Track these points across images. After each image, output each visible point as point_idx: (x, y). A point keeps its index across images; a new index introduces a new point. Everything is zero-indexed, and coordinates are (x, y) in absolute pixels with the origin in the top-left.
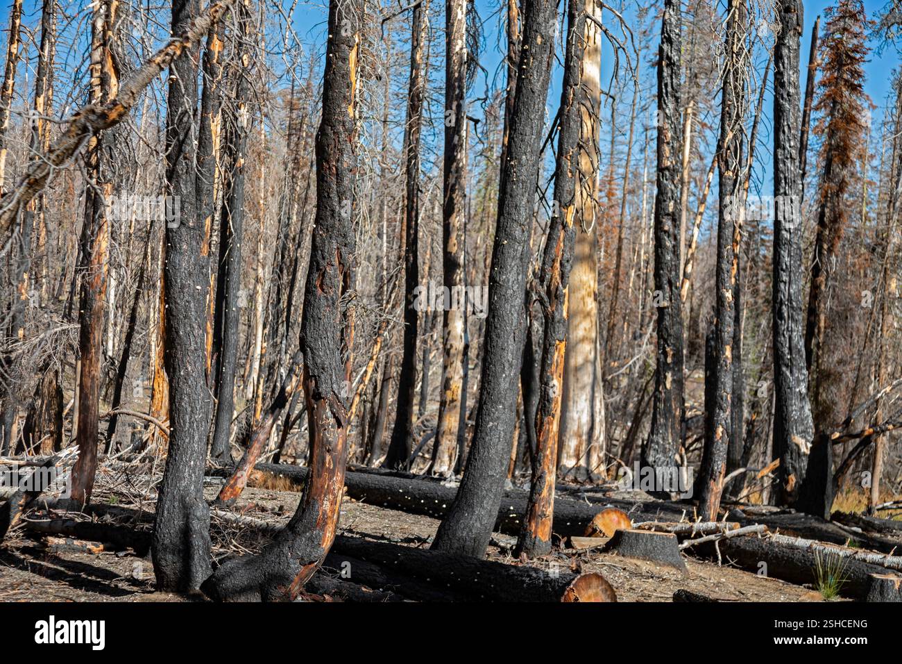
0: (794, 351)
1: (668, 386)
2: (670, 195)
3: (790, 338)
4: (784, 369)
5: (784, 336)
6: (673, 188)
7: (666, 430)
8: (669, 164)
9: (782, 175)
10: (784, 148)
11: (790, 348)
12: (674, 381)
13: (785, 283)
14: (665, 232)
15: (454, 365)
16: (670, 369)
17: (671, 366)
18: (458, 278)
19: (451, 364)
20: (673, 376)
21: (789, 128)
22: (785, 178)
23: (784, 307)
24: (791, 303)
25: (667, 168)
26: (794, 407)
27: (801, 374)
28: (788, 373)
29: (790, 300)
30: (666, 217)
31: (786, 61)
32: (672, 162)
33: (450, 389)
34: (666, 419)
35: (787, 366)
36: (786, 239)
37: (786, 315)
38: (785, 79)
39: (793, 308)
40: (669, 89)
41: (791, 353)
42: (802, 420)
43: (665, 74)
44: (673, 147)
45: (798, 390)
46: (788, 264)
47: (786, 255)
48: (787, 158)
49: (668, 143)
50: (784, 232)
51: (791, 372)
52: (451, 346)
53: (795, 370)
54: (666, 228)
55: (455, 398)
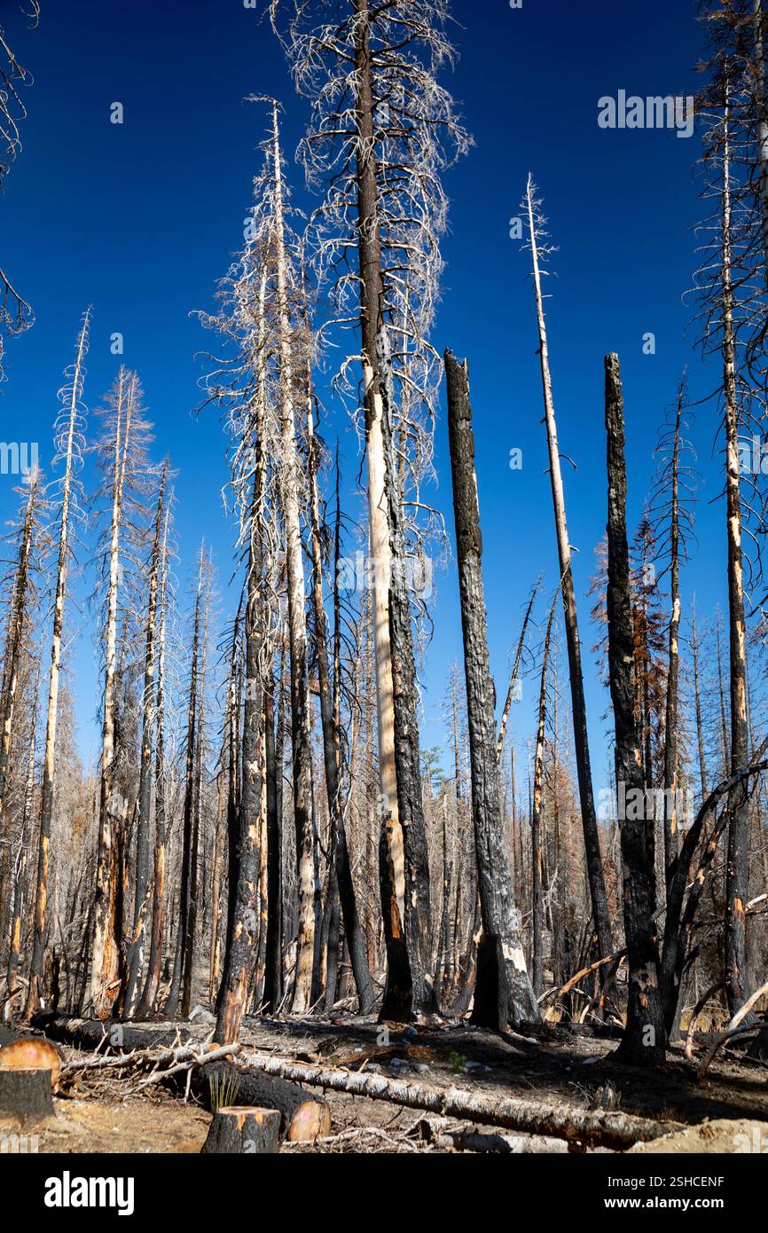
0: (492, 853)
1: (414, 904)
2: (404, 719)
3: (488, 839)
4: (485, 872)
5: (483, 839)
6: (408, 712)
7: (415, 949)
8: (402, 691)
9: (471, 682)
10: (472, 657)
11: (489, 850)
12: (419, 899)
13: (480, 784)
14: (403, 754)
15: (306, 910)
16: (415, 887)
17: (416, 884)
18: (306, 830)
19: (304, 909)
20: (418, 893)
21: (475, 637)
22: (474, 684)
23: (481, 809)
24: (487, 804)
25: (401, 695)
26: (495, 912)
27: (503, 876)
28: (488, 876)
29: (486, 801)
30: (403, 740)
31: (467, 578)
32: (405, 690)
33: (303, 932)
34: (414, 938)
35: (487, 869)
36: (478, 741)
37: (483, 816)
38: (468, 594)
39: (489, 808)
40: (398, 625)
41: (489, 855)
42: (505, 924)
43: (394, 613)
44: (404, 676)
45: (498, 893)
46: (482, 765)
47: (479, 757)
48: (474, 665)
49: (400, 673)
50: (476, 735)
51: (491, 875)
52: (303, 892)
53: (494, 873)
54: (403, 751)
55: (308, 940)
